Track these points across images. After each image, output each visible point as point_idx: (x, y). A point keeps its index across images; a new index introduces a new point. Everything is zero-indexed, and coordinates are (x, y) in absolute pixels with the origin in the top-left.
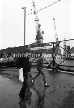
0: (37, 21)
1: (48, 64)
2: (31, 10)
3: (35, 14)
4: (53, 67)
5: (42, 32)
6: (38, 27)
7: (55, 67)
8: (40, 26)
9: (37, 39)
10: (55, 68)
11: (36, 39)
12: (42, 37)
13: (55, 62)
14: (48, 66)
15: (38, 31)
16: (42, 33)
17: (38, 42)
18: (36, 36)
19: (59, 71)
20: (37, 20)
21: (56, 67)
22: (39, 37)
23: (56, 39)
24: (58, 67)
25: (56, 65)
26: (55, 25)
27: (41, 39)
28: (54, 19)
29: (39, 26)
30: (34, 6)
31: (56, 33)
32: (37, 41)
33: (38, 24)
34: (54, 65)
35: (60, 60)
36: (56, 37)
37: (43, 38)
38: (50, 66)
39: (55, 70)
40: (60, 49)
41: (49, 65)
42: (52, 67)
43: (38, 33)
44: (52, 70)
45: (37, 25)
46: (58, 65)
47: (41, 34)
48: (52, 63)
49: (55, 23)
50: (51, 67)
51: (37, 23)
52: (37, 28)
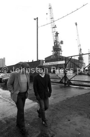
0: (54, 28)
2: (47, 14)
3: (52, 19)
4: (65, 82)
5: (60, 42)
6: (55, 36)
7: (66, 82)
8: (58, 35)
11: (53, 51)
12: (60, 48)
13: (66, 77)
14: (60, 81)
15: (55, 41)
16: (61, 43)
17: (55, 55)
18: (53, 47)
19: (70, 86)
20: (55, 26)
21: (67, 82)
22: (57, 48)
23: (79, 50)
24: (69, 82)
25: (67, 80)
27: (59, 51)
28: (76, 24)
29: (57, 34)
30: (51, 8)
31: (79, 42)
32: (54, 53)
33: (56, 32)
34: (66, 80)
36: (79, 47)
37: (62, 50)
38: (62, 81)
39: (67, 85)
40: (85, 63)
42: (64, 82)
43: (56, 43)
44: (64, 85)
45: (54, 33)
46: (70, 80)
47: (59, 44)
49: (77, 30)
51: (54, 31)
52: (55, 38)
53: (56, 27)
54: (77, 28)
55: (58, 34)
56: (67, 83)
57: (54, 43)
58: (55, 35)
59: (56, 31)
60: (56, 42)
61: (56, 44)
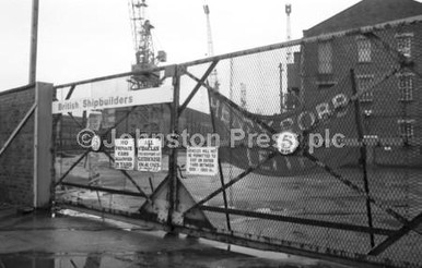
0: (138, 6)
1: (142, 195)
4: (170, 218)
5: (156, 55)
6: (142, 33)
7: (178, 219)
8: (152, 30)
9: (136, 79)
10: (181, 221)
11: (133, 81)
12: (156, 74)
14: (142, 209)
15: (140, 47)
16: (158, 57)
18: (133, 67)
20: (141, 2)
21: (184, 215)
24: (197, 216)
25: (184, 207)
26: (210, 35)
28: (207, 10)
29: (148, 27)
32: (135, 87)
33: (143, 22)
34: (178, 202)
35: (208, 173)
38: (151, 210)
41: (145, 205)
42: (163, 215)
43: (142, 56)
45: (138, 23)
46: (199, 207)
47: (153, 60)
48: (164, 193)
49: (209, 26)
50: (156, 215)
51: (137, 16)
52: (139, 37)
53: (145, 6)
54: (208, 22)
55: (151, 27)
56: (186, 220)
57: (138, 54)
58: (140, 29)
59: (146, 18)
60: (143, 53)
61: (144, 58)
